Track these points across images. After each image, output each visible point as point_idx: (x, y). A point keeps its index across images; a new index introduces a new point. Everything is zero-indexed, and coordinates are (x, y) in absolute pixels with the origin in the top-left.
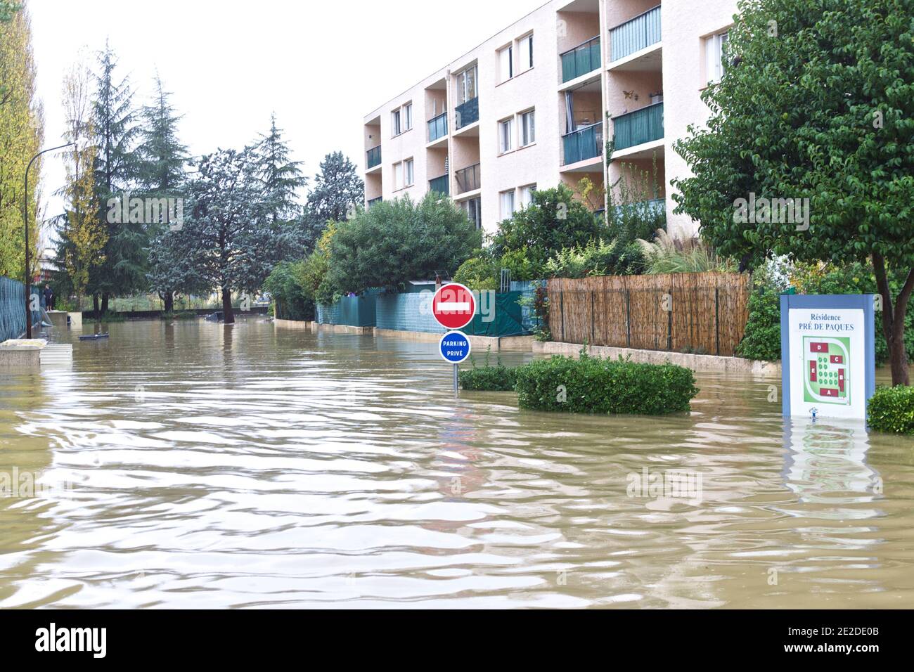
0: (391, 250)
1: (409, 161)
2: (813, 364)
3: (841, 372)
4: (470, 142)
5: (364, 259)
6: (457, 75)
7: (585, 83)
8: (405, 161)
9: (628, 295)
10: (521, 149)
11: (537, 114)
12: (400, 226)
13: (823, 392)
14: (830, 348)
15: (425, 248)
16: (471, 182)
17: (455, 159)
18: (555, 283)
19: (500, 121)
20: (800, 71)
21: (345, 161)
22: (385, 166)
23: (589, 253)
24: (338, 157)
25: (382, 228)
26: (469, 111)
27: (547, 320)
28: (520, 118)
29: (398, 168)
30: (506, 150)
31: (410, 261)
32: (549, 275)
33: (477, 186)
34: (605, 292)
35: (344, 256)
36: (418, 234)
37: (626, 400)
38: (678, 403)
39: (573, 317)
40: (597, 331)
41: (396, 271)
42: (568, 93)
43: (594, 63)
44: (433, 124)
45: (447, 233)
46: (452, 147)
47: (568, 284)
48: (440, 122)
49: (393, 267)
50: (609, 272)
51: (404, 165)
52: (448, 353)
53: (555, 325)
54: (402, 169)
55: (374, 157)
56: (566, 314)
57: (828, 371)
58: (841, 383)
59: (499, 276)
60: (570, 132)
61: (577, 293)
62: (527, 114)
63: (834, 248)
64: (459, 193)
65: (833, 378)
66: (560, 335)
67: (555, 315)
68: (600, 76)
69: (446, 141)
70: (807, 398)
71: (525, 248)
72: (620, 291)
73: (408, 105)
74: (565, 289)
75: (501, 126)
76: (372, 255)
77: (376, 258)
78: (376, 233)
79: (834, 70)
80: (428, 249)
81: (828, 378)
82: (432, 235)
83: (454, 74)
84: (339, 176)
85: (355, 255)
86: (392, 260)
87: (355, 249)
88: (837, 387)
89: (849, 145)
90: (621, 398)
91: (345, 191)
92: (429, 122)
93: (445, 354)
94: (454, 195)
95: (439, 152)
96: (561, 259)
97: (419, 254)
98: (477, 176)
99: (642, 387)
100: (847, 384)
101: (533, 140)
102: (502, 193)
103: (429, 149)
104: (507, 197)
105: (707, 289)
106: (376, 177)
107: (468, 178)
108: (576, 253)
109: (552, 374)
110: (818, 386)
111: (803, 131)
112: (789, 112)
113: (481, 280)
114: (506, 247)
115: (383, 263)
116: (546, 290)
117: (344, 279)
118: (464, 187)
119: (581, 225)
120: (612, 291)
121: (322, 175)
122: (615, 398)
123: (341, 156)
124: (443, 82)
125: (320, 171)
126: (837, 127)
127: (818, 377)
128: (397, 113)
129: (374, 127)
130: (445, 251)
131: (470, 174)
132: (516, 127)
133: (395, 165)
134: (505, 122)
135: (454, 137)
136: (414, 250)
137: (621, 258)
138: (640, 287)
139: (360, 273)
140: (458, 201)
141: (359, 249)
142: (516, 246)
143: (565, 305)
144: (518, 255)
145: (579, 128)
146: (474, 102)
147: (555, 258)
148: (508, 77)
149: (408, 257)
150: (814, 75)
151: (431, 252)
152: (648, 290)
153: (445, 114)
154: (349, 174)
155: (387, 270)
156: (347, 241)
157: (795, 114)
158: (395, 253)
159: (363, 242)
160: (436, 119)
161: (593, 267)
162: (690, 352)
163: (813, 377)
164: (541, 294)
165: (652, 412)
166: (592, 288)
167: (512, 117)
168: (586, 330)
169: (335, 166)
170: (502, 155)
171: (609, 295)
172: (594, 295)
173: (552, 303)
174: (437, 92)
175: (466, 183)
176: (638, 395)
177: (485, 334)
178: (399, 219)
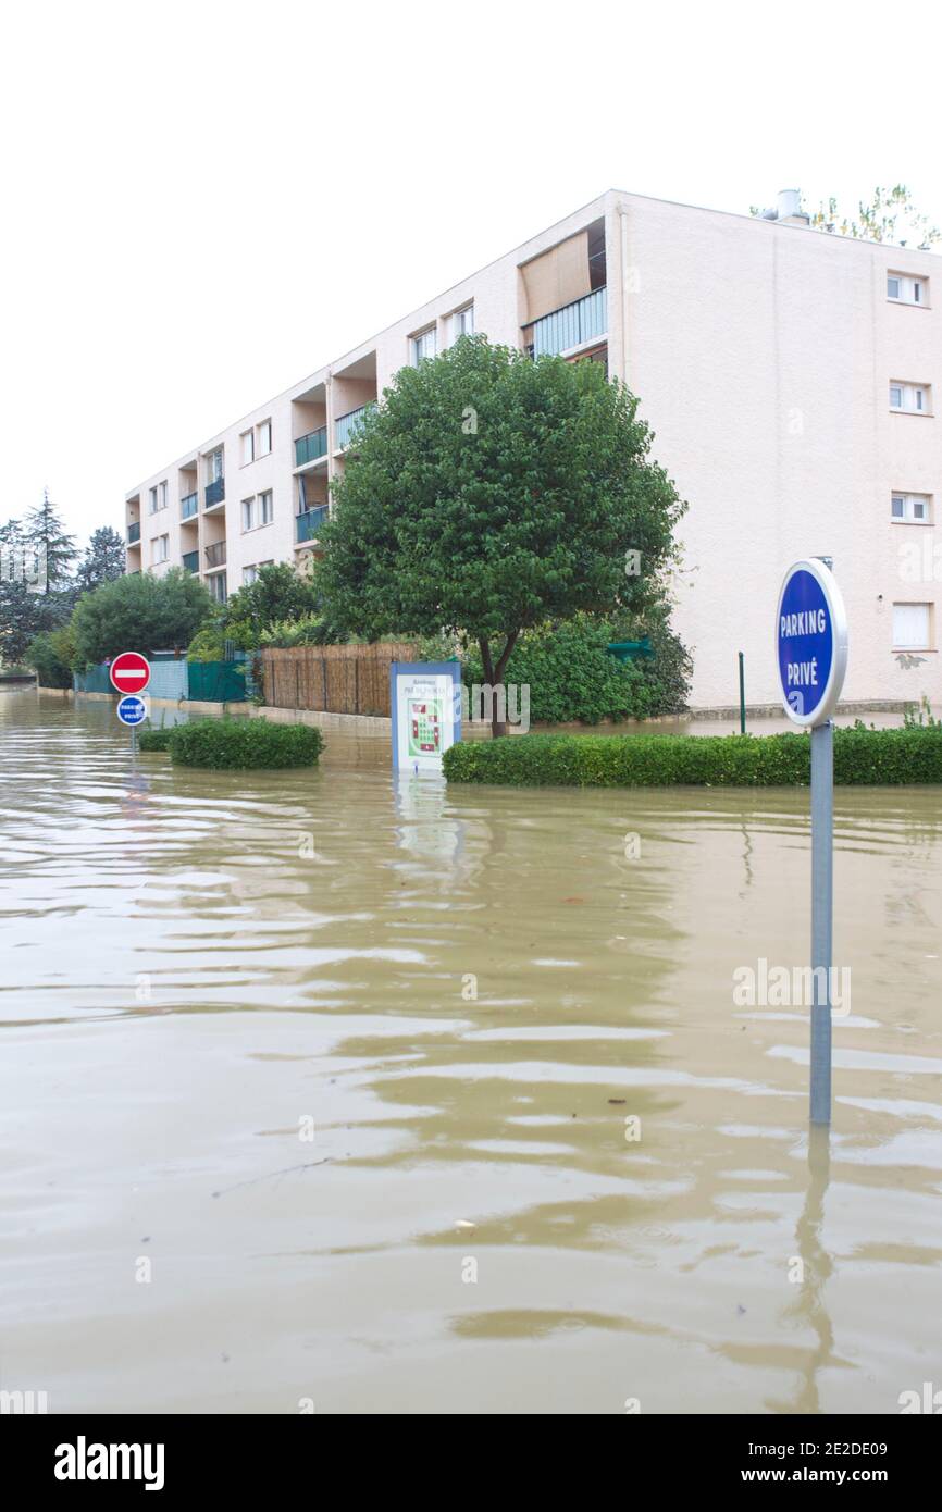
0: (135, 621)
1: (165, 537)
2: (415, 724)
3: (436, 729)
4: (218, 519)
5: (108, 630)
6: (207, 457)
7: (315, 468)
8: (162, 536)
9: (325, 662)
10: (262, 527)
11: (274, 494)
12: (142, 599)
13: (423, 747)
14: (427, 709)
15: (168, 620)
16: (219, 556)
17: (205, 537)
18: (268, 654)
19: (244, 501)
20: (401, 468)
21: (115, 535)
22: (144, 541)
23: (303, 624)
24: (108, 532)
25: (125, 601)
26: (216, 492)
27: (261, 687)
28: (261, 498)
29: (156, 543)
30: (249, 527)
31: (151, 632)
32: (264, 645)
33: (224, 562)
34: (307, 661)
35: (89, 627)
36: (159, 607)
37: (258, 756)
38: (307, 758)
39: (283, 683)
40: (300, 697)
41: (139, 641)
42: (303, 477)
43: (322, 451)
44: (186, 502)
45: (187, 606)
46: (202, 524)
47: (278, 654)
48: (192, 500)
49: (136, 637)
50: (319, 643)
51: (161, 540)
52: (126, 716)
53: (268, 691)
54: (159, 544)
55: (134, 532)
56: (276, 681)
57: (426, 729)
58: (436, 739)
59: (224, 646)
60: (303, 512)
61: (285, 661)
62: (266, 495)
63: (422, 623)
64: (209, 568)
65: (430, 735)
66: (272, 701)
67: (268, 682)
68: (326, 462)
69: (196, 519)
70: (412, 753)
71: (248, 620)
72: (318, 661)
73: (164, 484)
74: (275, 658)
75: (244, 505)
76: (115, 626)
77: (118, 629)
78: (119, 606)
79: (425, 469)
80: (169, 621)
81: (426, 735)
82: (172, 607)
83: (204, 456)
84: (109, 549)
85: (99, 626)
86: (134, 630)
87: (100, 620)
88: (433, 743)
89: (435, 534)
90: (254, 754)
91: (115, 564)
92: (183, 500)
93: (123, 717)
94: (204, 569)
95: (191, 528)
96: (275, 630)
97: (159, 624)
98: (223, 551)
99: (272, 745)
100: (440, 739)
101: (272, 519)
102: (245, 568)
103: (182, 525)
104: (249, 571)
105: (385, 659)
106: (136, 551)
107: (217, 554)
108: (290, 625)
109: (196, 733)
110: (420, 742)
111: (399, 520)
112: (392, 504)
113: (209, 649)
114: (231, 620)
115: (126, 633)
116: (261, 659)
117: (90, 649)
118: (213, 562)
119: (300, 599)
120: (313, 660)
121: (92, 548)
122: (250, 755)
123: (110, 531)
124: (194, 463)
125: (90, 545)
126: (425, 518)
127: (419, 734)
128: (154, 490)
129: (134, 503)
130: (185, 623)
131: (218, 550)
132: (257, 506)
133: (153, 540)
134: (248, 502)
135: (205, 515)
136: (156, 622)
137: (330, 630)
138: (333, 656)
139: (104, 643)
140: (207, 576)
141: (104, 620)
142: (241, 618)
143: (276, 673)
144: (242, 626)
145: (312, 509)
146: (221, 481)
147: (269, 631)
148: (251, 461)
149: (150, 627)
150: (412, 472)
151: (172, 623)
152: (340, 660)
153: (195, 494)
154: (119, 548)
155: (129, 640)
156: (94, 613)
157: (396, 506)
158: (137, 625)
159: (107, 614)
160: (188, 498)
161: (303, 638)
162: (371, 715)
163: (416, 734)
164: (257, 663)
165: (280, 766)
166: (296, 658)
167: (253, 498)
168: (292, 696)
169: (104, 539)
170: (245, 533)
171: (310, 664)
172: (298, 663)
173: (266, 672)
174: (189, 471)
175: (215, 559)
176: (269, 752)
177: (213, 700)
178: (141, 592)
